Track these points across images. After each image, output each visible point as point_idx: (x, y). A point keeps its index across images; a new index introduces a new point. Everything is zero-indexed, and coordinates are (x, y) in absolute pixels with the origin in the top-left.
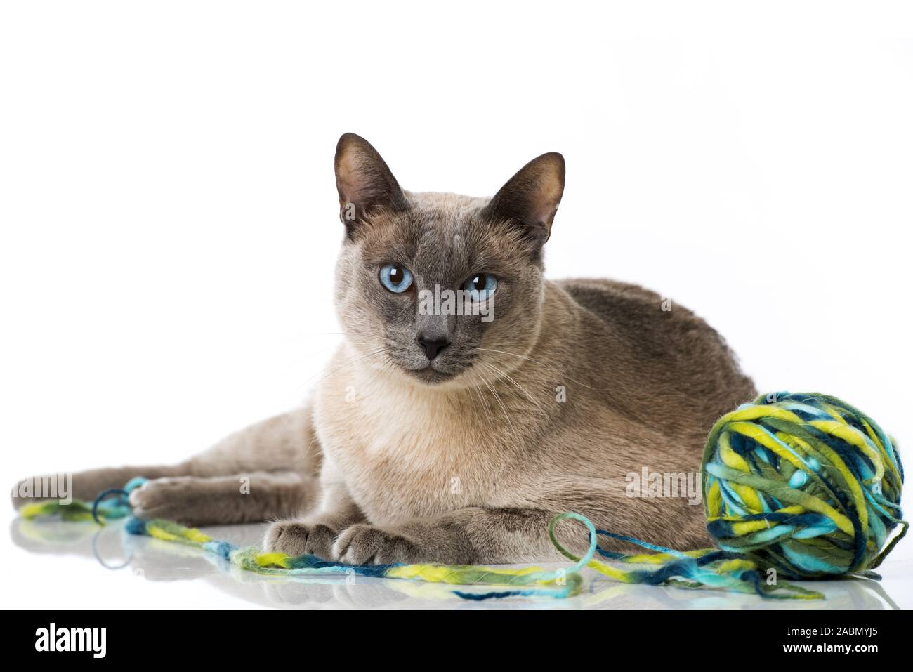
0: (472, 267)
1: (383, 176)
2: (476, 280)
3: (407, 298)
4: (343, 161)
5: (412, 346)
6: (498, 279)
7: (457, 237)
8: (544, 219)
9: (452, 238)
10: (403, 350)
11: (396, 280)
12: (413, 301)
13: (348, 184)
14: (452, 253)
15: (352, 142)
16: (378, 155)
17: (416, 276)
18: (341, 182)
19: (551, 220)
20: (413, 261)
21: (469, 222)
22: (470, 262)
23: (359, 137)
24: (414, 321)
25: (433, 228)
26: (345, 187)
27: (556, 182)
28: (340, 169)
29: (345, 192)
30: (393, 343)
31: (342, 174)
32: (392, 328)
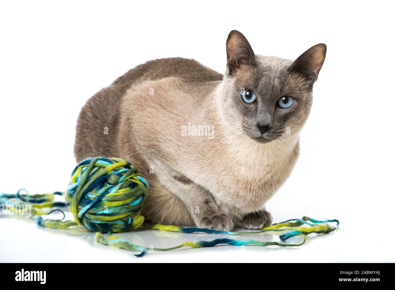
0: (282, 93)
1: (248, 49)
2: (284, 99)
3: (253, 106)
4: (230, 41)
5: (254, 128)
6: (294, 99)
7: (276, 80)
8: (315, 71)
9: (274, 80)
10: (250, 129)
11: (249, 97)
12: (256, 107)
13: (231, 51)
14: (273, 86)
15: (235, 34)
16: (246, 40)
17: (258, 96)
18: (228, 50)
19: (318, 72)
20: (257, 89)
21: (282, 73)
22: (281, 91)
23: (239, 32)
24: (256, 117)
25: (266, 75)
26: (230, 52)
27: (322, 56)
28: (229, 44)
29: (229, 54)
30: (246, 125)
31: (229, 47)
32: (246, 118)
